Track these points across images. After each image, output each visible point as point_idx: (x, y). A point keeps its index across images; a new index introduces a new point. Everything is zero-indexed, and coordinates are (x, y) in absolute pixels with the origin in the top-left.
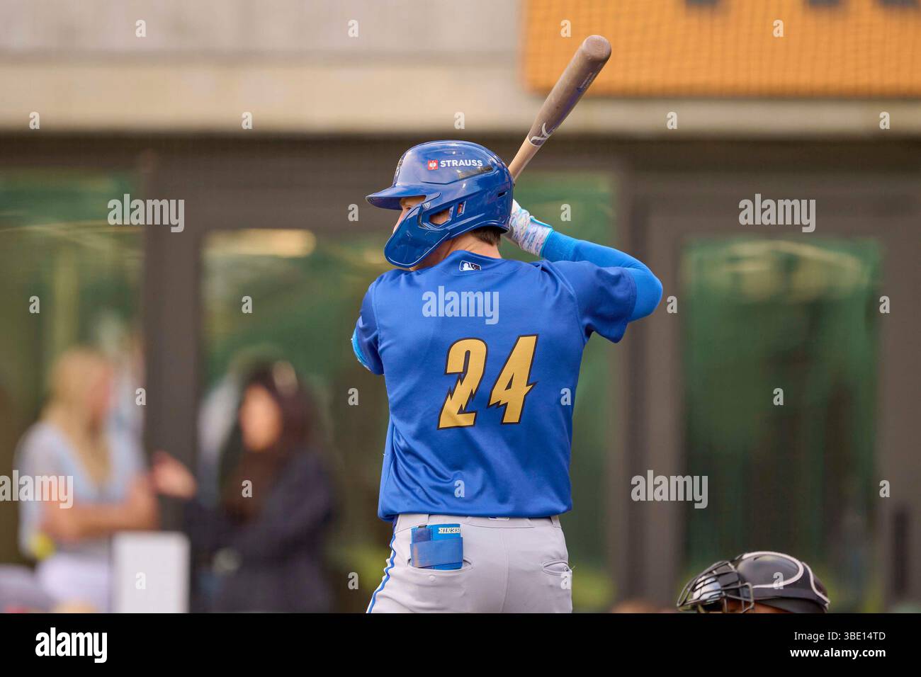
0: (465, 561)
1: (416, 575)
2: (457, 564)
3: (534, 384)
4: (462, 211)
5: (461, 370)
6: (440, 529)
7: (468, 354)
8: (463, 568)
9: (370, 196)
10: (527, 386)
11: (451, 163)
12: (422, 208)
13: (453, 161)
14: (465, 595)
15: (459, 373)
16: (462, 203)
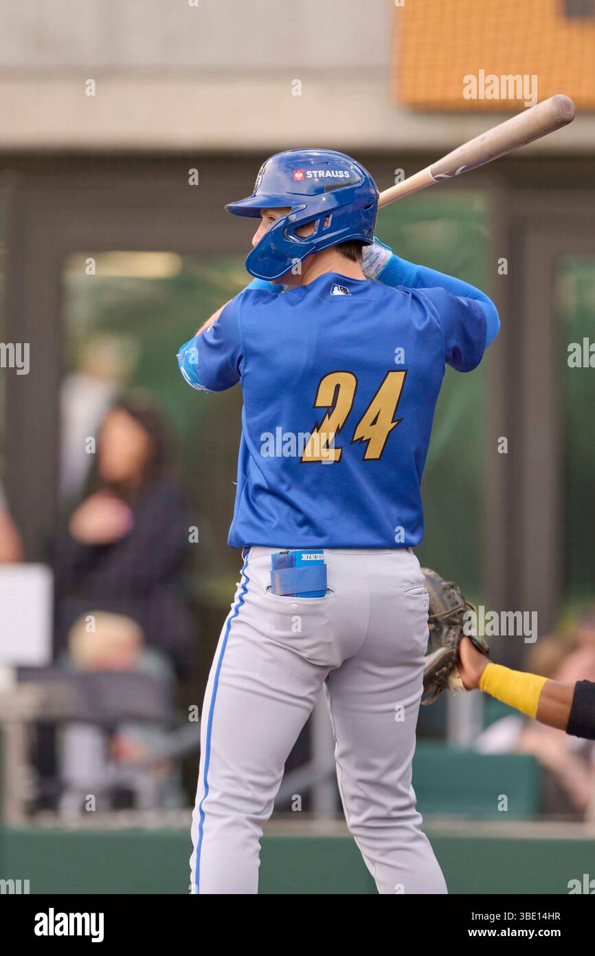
0: (328, 589)
1: (277, 603)
2: (321, 592)
3: (399, 421)
4: (328, 224)
5: (330, 404)
6: (303, 555)
7: (338, 387)
8: (326, 596)
9: (229, 205)
10: (392, 422)
11: (318, 174)
12: (287, 220)
13: (320, 172)
14: (327, 624)
15: (328, 407)
16: (328, 216)
